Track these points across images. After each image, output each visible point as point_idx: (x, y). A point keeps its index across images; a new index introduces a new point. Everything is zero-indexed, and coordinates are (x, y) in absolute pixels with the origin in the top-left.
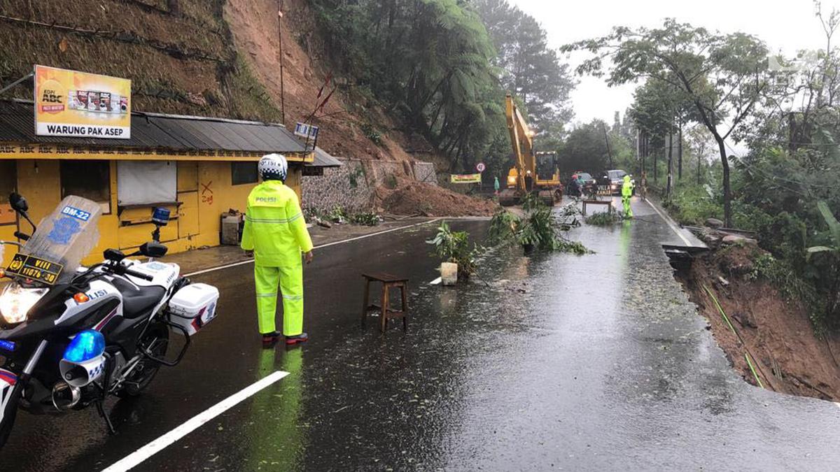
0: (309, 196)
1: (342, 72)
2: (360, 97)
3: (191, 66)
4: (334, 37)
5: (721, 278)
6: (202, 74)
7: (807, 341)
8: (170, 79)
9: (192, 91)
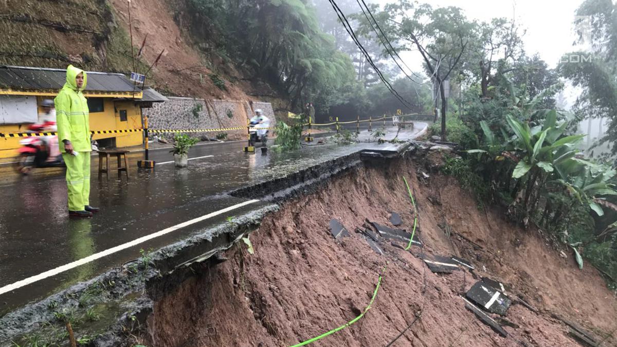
0: (159, 124)
1: (205, 39)
2: (217, 56)
3: (72, 37)
4: (197, 15)
5: (424, 174)
6: (80, 42)
7: (472, 212)
8: (54, 45)
9: (72, 54)
